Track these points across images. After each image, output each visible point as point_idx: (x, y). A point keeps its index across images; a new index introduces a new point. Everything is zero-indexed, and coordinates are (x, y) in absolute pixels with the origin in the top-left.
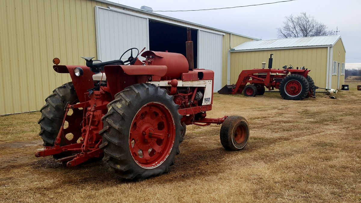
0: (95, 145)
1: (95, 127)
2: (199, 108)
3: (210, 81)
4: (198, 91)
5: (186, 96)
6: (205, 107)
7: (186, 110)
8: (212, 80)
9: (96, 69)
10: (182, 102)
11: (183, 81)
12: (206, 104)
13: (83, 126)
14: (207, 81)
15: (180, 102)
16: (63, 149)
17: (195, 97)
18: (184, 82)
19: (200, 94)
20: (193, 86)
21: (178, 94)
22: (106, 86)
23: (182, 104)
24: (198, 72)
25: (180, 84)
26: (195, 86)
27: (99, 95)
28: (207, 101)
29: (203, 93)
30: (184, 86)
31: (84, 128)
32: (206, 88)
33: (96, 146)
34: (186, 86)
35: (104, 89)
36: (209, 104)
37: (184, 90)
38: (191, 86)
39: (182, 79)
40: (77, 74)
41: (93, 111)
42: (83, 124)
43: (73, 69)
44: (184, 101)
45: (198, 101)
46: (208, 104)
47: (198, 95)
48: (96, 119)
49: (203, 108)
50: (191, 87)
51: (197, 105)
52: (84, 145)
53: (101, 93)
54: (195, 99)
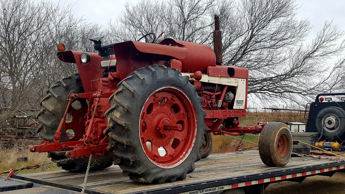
0: (100, 140)
1: (101, 120)
2: (230, 111)
3: (243, 80)
4: (228, 91)
5: (213, 95)
6: (237, 112)
7: (213, 112)
8: (246, 79)
9: (105, 52)
10: (208, 103)
11: (209, 76)
12: (238, 108)
13: (88, 119)
14: (239, 80)
15: (206, 101)
16: (62, 146)
17: (225, 98)
18: (211, 78)
19: (231, 95)
20: (222, 84)
21: (202, 91)
22: (116, 72)
23: (208, 105)
24: (228, 68)
25: (205, 79)
26: (224, 84)
27: (107, 82)
28: (239, 104)
29: (235, 93)
30: (210, 82)
31: (88, 121)
32: (238, 87)
33: (101, 142)
34: (213, 82)
35: (114, 74)
36: (242, 108)
37: (210, 88)
38: (220, 83)
39: (208, 73)
40: (84, 60)
41: (99, 97)
42: (88, 117)
43: (79, 55)
44: (210, 101)
45: (229, 103)
46: (240, 108)
47: (228, 95)
48: (102, 110)
49: (235, 112)
50: (219, 85)
51: (227, 109)
52: (86, 136)
53: (110, 80)
54: (224, 101)
